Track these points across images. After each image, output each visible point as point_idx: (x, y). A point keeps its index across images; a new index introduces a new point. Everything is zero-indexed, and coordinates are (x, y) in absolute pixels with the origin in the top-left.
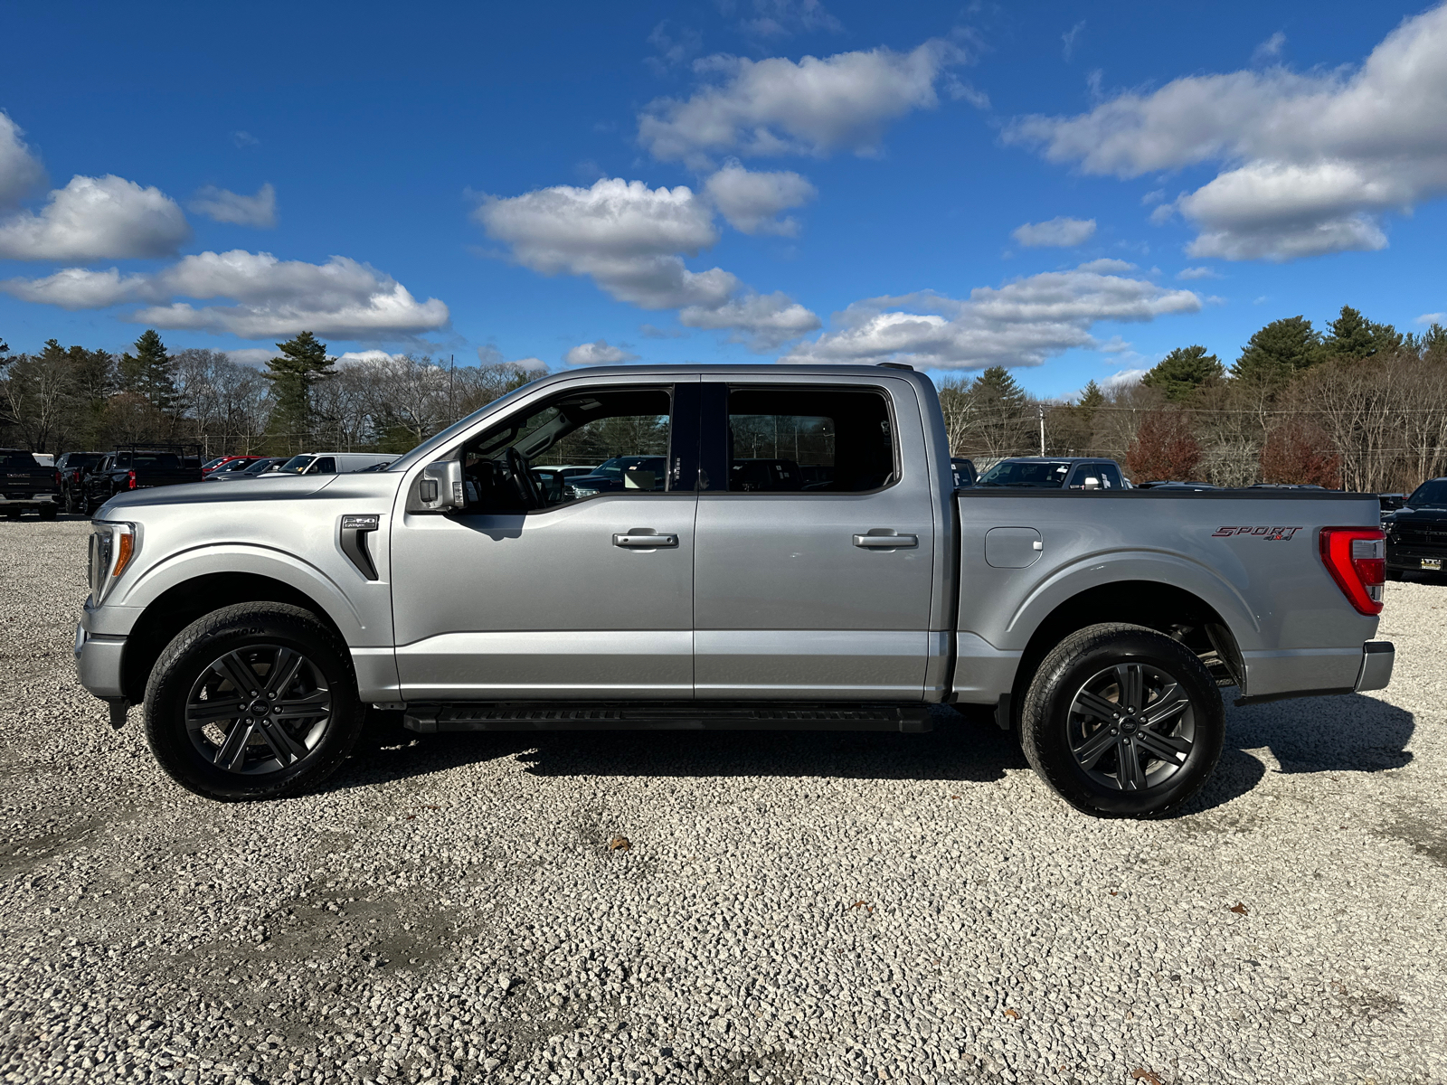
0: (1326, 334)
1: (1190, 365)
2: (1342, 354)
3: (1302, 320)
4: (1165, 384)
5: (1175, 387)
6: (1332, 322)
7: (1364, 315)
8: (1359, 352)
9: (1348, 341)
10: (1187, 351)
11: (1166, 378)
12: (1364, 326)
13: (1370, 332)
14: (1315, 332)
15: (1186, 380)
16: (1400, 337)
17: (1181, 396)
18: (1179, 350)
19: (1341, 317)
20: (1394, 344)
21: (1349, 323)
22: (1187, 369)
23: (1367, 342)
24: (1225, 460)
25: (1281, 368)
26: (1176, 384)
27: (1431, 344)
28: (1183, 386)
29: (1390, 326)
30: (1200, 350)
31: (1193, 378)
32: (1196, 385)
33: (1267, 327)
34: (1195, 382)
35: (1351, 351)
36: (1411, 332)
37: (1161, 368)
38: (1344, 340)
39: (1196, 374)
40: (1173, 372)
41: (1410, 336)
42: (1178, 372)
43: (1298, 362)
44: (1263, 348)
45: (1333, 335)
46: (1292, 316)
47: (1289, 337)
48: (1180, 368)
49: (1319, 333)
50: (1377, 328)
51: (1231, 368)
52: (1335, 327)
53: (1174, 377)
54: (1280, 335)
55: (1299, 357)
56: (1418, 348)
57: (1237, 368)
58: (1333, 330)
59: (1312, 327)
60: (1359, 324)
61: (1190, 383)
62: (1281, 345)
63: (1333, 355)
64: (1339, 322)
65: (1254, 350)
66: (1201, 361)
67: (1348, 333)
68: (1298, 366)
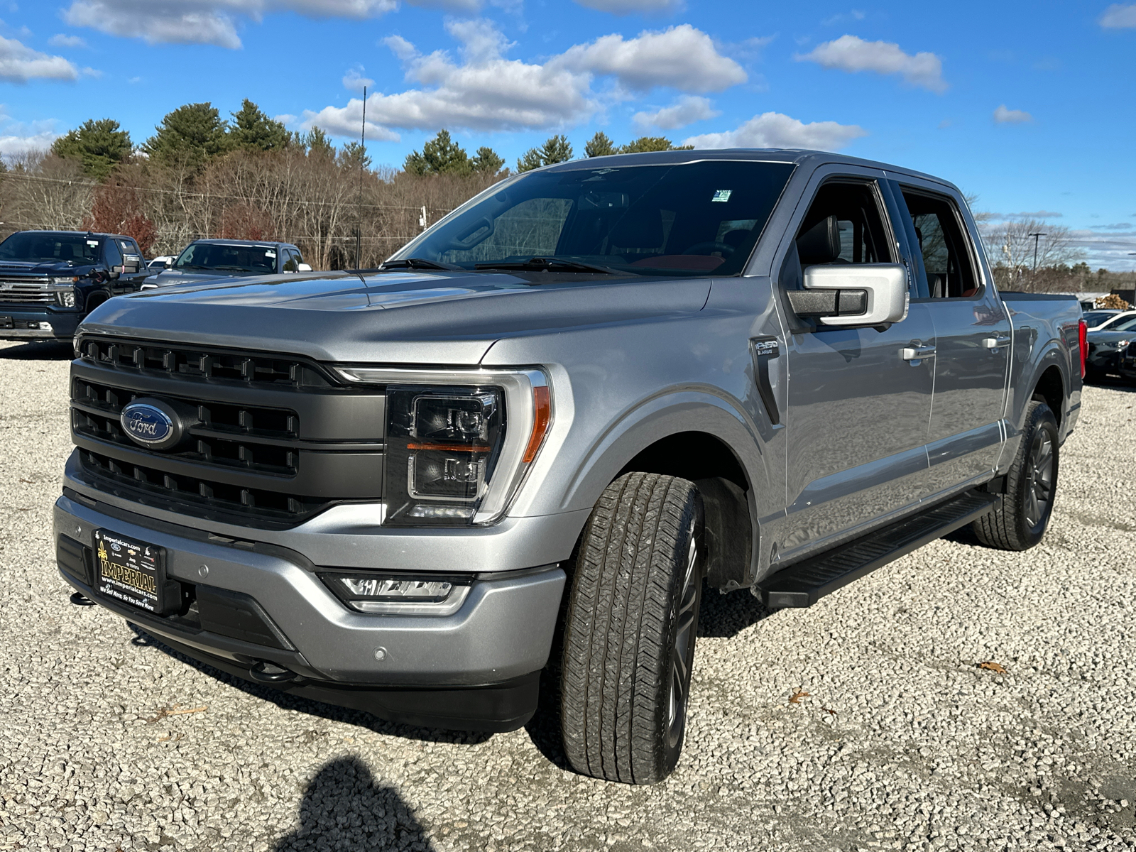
0: (231, 124)
1: (105, 139)
2: (246, 144)
3: (211, 107)
4: (79, 156)
5: (91, 161)
6: (235, 113)
7: (262, 109)
8: (260, 144)
9: (251, 132)
10: (99, 124)
11: (80, 150)
12: (262, 120)
13: (267, 127)
14: (222, 121)
15: (101, 154)
16: (290, 134)
17: (97, 171)
18: (91, 121)
19: (242, 109)
20: (286, 140)
21: (249, 116)
22: (101, 142)
23: (265, 136)
24: (161, 240)
25: (196, 152)
26: (91, 158)
27: (313, 144)
28: (98, 160)
29: (281, 123)
30: (111, 126)
31: (108, 152)
32: (112, 160)
33: (180, 110)
34: (110, 157)
35: (254, 142)
36: (299, 131)
37: (72, 138)
38: (246, 131)
39: (111, 149)
40: (87, 144)
41: (297, 134)
42: (92, 145)
43: (210, 148)
44: (176, 129)
45: (238, 126)
46: (201, 102)
47: (201, 122)
48: (94, 142)
49: (225, 122)
50: (272, 124)
51: (141, 146)
52: (238, 118)
53: (88, 150)
54: (192, 119)
55: (211, 143)
56: (304, 146)
57: (147, 147)
58: (236, 120)
59: (220, 115)
60: (258, 118)
61: (106, 158)
62: (193, 129)
63: (239, 145)
64: (241, 113)
65: (168, 131)
66: (116, 136)
67: (250, 126)
68: (211, 152)
